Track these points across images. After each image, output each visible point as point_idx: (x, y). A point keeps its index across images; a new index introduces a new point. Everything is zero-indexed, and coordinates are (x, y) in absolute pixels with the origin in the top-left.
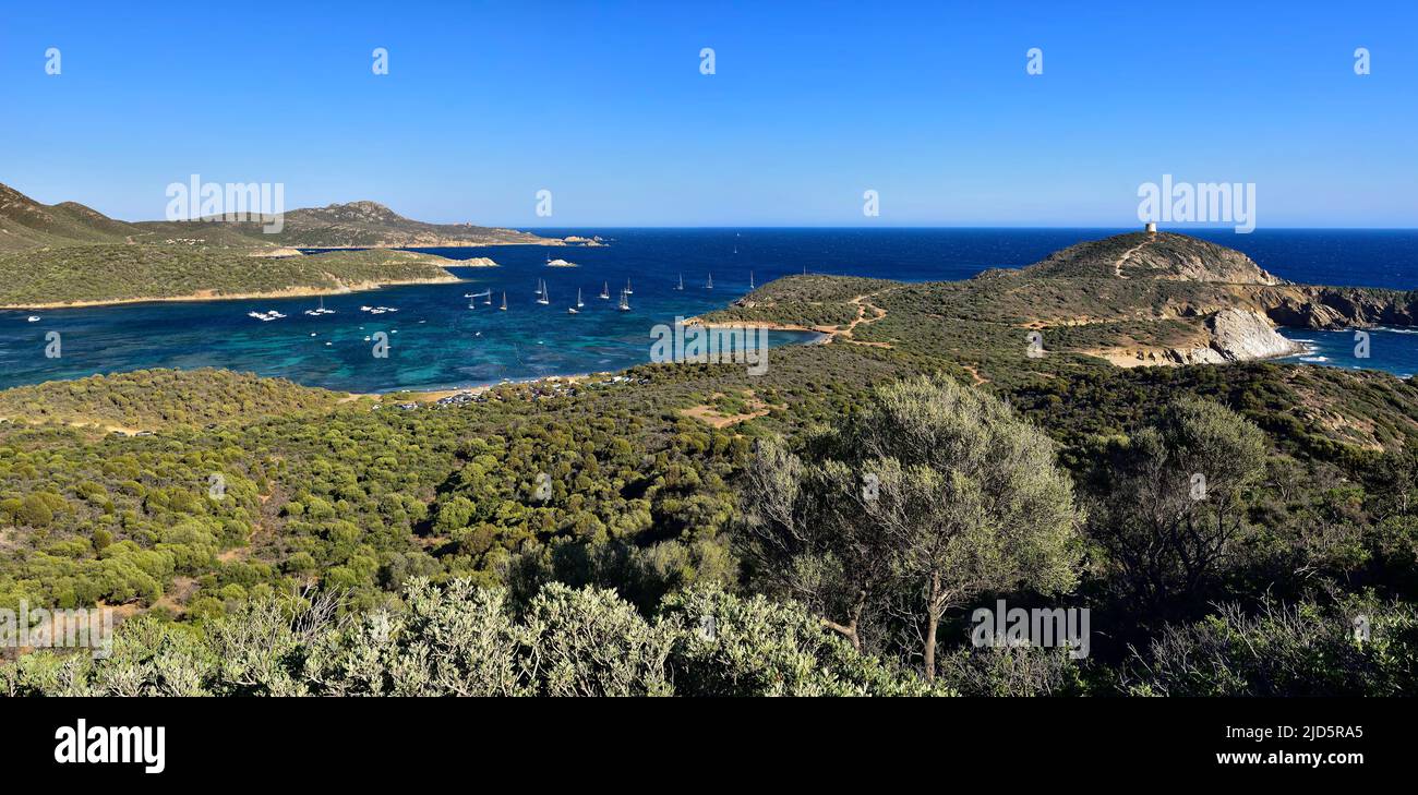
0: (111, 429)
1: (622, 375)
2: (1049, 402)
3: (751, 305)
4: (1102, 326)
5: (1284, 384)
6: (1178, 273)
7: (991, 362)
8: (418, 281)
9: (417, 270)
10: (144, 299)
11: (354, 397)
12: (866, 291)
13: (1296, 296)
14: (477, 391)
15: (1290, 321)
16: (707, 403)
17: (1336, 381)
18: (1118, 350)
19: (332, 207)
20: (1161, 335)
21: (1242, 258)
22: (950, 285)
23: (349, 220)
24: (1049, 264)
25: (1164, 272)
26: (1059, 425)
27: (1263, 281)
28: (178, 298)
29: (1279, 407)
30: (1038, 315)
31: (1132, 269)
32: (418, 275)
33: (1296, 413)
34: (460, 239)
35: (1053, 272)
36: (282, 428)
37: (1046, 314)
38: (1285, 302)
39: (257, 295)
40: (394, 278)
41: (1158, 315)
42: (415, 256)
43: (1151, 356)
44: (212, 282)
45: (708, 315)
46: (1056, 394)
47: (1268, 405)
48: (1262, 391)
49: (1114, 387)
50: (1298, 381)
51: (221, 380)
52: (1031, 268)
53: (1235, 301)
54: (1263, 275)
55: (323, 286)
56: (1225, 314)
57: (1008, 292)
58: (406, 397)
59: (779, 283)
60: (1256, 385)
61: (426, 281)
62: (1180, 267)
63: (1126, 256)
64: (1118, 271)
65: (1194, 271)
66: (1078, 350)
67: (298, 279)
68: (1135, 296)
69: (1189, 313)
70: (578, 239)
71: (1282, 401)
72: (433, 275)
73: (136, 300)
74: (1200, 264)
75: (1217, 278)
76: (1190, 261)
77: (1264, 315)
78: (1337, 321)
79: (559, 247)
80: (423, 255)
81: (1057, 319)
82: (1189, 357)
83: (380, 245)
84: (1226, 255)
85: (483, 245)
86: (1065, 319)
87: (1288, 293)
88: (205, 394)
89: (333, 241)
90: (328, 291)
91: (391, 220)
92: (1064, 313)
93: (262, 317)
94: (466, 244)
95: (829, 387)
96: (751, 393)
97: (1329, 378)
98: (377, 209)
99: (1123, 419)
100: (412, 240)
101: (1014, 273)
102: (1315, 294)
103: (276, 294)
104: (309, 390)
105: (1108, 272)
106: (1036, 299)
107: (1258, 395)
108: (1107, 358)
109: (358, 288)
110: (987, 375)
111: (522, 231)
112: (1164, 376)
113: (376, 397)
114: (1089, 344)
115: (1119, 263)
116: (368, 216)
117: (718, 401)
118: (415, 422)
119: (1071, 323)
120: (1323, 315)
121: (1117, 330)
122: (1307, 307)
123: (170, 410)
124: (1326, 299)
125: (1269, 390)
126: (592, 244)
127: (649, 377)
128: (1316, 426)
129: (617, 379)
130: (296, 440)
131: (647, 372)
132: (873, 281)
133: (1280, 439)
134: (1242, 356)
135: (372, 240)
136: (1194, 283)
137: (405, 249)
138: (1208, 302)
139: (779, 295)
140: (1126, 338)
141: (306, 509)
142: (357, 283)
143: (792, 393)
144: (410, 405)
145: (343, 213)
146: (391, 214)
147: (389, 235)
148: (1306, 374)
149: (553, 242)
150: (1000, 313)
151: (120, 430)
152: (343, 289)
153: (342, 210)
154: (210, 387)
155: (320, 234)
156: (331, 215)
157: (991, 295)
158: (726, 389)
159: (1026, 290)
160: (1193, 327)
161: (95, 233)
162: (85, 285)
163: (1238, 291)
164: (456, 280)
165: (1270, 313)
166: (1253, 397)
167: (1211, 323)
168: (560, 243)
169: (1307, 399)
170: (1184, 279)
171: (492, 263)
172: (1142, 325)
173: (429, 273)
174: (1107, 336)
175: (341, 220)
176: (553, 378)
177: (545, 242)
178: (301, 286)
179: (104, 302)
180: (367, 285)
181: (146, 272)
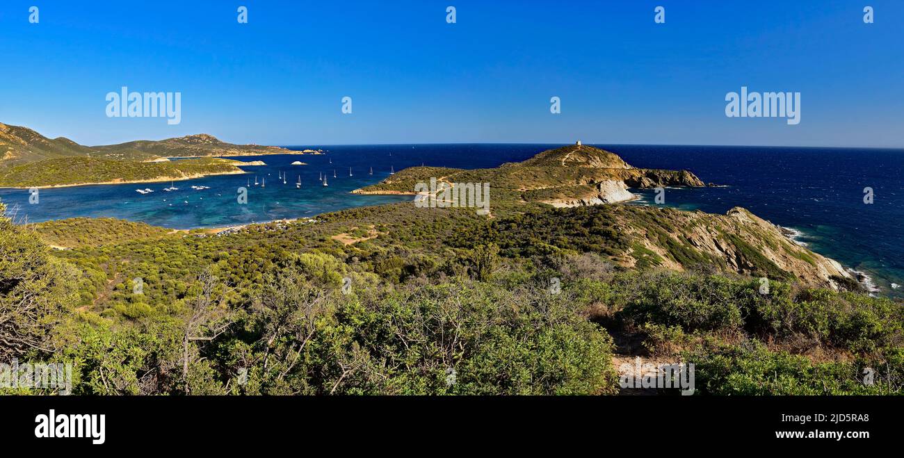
0: (52, 246)
1: (313, 219)
2: (510, 227)
3: (390, 182)
4: (552, 189)
5: (611, 214)
6: (589, 164)
7: (498, 208)
8: (224, 173)
9: (223, 167)
10: (88, 184)
11: (175, 231)
12: (446, 175)
13: (636, 174)
14: (237, 228)
15: (633, 186)
16: (347, 232)
17: (633, 212)
18: (558, 200)
19: (186, 137)
20: (578, 192)
21: (617, 157)
22: (485, 171)
23: (195, 143)
24: (533, 160)
25: (583, 163)
26: (514, 238)
27: (625, 167)
28: (104, 183)
29: (607, 225)
30: (525, 185)
31: (569, 162)
32: (224, 170)
33: (615, 227)
34: (250, 152)
35: (535, 164)
36: (133, 246)
37: (528, 184)
38: (632, 176)
39: (142, 181)
40: (212, 172)
41: (578, 183)
42: (224, 161)
43: (572, 203)
44: (120, 175)
45: (366, 187)
46: (515, 223)
47: (604, 224)
48: (602, 217)
49: (541, 218)
50: (618, 213)
51: (109, 223)
52: (525, 162)
53: (611, 176)
54: (625, 165)
55: (175, 177)
56: (605, 182)
57: (512, 174)
58: (201, 231)
59: (404, 171)
60: (600, 215)
61: (228, 173)
62: (590, 161)
63: (567, 156)
64: (563, 163)
65: (596, 163)
66: (540, 201)
67: (163, 173)
68: (569, 175)
69: (592, 182)
70: (310, 151)
71: (609, 222)
72: (231, 170)
73: (85, 184)
74: (598, 159)
75: (606, 166)
76: (594, 158)
77: (623, 183)
78: (652, 185)
79: (300, 155)
80: (228, 160)
81: (533, 186)
82: (589, 203)
83: (209, 155)
84: (611, 156)
85: (261, 154)
86: (537, 186)
87: (633, 173)
88: (100, 230)
89: (186, 154)
90: (177, 179)
91: (216, 143)
92: (537, 183)
93: (142, 192)
94: (253, 154)
95: (414, 223)
96: (372, 226)
97: (630, 210)
98: (209, 137)
99: (541, 234)
100: (225, 152)
101: (517, 165)
102: (644, 173)
103: (151, 180)
104: (154, 228)
105: (559, 164)
106: (524, 177)
107: (600, 219)
108: (553, 204)
109: (193, 177)
110: (495, 214)
111: (282, 147)
112: (562, 213)
113: (187, 231)
114: (545, 198)
115: (564, 160)
116: (204, 141)
117: (353, 231)
118: (199, 243)
119: (540, 188)
120: (647, 182)
121: (558, 191)
122: (640, 179)
123: (82, 238)
124: (648, 175)
125: (605, 217)
126: (317, 153)
127: (326, 220)
128: (622, 233)
129: (310, 221)
130: (139, 252)
131: (326, 217)
132: (450, 169)
133: (607, 240)
134: (611, 201)
135: (206, 153)
136: (595, 169)
137: (222, 157)
138: (599, 177)
139: (404, 177)
140: (562, 194)
141: (126, 287)
142: (192, 175)
143: (393, 226)
144: (202, 235)
145: (191, 140)
146: (216, 140)
147: (214, 150)
148: (621, 209)
149: (297, 153)
150: (507, 184)
151: (56, 247)
152: (185, 178)
153: (191, 138)
154: (103, 226)
155: (180, 151)
156: (186, 141)
157: (503, 175)
158: (360, 225)
159: (520, 172)
160: (591, 189)
161: (72, 152)
162: (62, 177)
163: (612, 172)
164: (243, 172)
165: (626, 182)
166: (597, 221)
167: (599, 187)
168: (301, 153)
169: (620, 220)
170: (591, 166)
171: (263, 164)
172: (569, 189)
173: (229, 169)
174: (553, 194)
175: (191, 143)
176: (278, 221)
177: (293, 153)
178: (163, 176)
179: (69, 185)
180: (197, 175)
181: (90, 170)
